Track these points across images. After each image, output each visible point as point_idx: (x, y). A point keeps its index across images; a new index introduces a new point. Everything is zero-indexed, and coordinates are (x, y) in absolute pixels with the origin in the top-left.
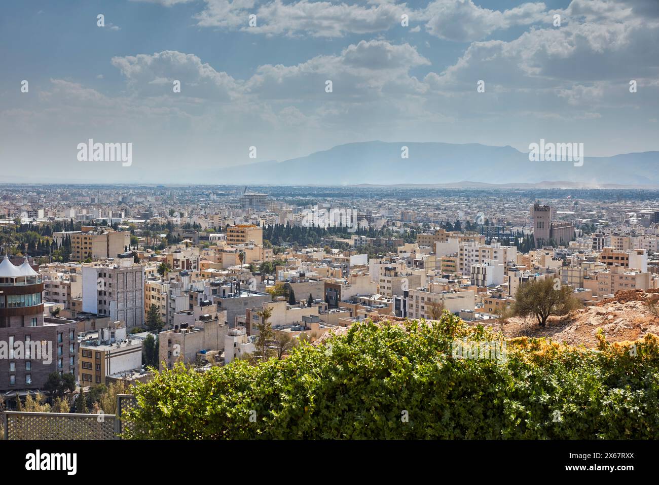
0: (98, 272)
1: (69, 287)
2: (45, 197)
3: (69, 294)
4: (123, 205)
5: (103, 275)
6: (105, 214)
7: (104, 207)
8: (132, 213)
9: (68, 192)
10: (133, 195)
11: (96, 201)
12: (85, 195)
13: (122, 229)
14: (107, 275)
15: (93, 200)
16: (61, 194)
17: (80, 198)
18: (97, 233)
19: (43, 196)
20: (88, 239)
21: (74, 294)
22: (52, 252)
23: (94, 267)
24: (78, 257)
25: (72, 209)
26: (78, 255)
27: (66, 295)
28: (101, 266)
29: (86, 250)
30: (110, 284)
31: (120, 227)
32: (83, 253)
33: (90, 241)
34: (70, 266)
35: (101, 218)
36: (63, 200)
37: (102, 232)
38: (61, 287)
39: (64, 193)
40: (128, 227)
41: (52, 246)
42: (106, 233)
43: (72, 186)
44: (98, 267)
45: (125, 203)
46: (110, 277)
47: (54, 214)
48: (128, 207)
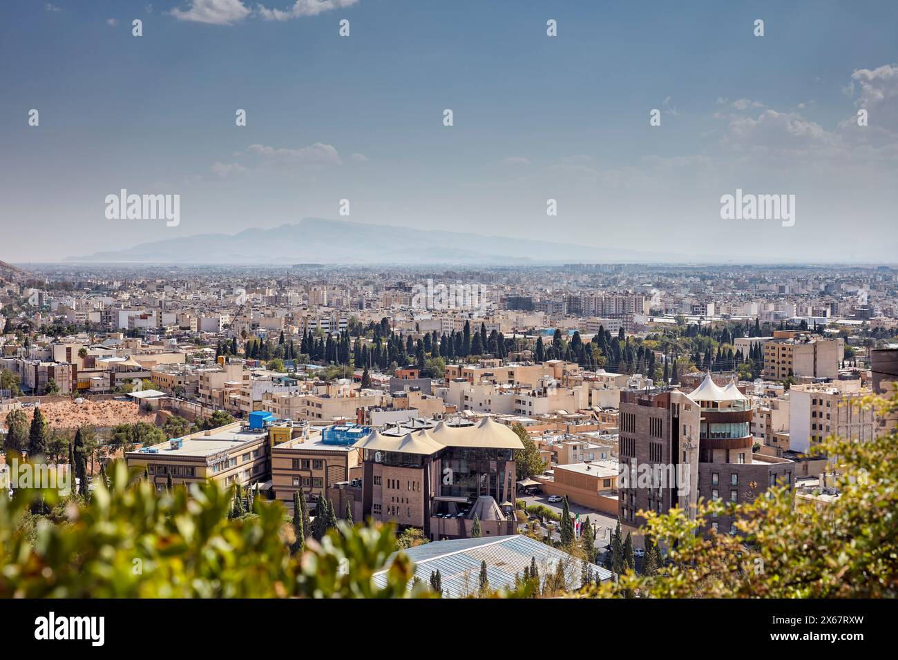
0: (812, 397)
1: (769, 416)
2: (712, 285)
3: (769, 426)
4: (828, 297)
5: (818, 402)
6: (801, 311)
7: (800, 300)
8: (842, 310)
9: (744, 277)
10: (842, 282)
11: (787, 291)
12: (770, 281)
13: (831, 336)
14: (824, 403)
15: (782, 289)
16: (736, 280)
17: (762, 287)
18: (799, 341)
19: (709, 282)
20: (787, 349)
21: (775, 427)
22: (736, 366)
23: (806, 391)
24: (773, 374)
25: (754, 303)
26: (772, 371)
27: (765, 426)
28: (816, 390)
29: (784, 366)
30: (828, 415)
31: (827, 330)
32: (780, 369)
33: (790, 353)
34: (768, 388)
35: (795, 317)
36: (738, 289)
37: (807, 340)
38: (758, 415)
39: (738, 279)
40: (838, 331)
41: (736, 359)
42: (812, 341)
43: (749, 267)
44: (811, 391)
45: (829, 293)
46: (828, 405)
47: (729, 310)
48: (836, 301)
